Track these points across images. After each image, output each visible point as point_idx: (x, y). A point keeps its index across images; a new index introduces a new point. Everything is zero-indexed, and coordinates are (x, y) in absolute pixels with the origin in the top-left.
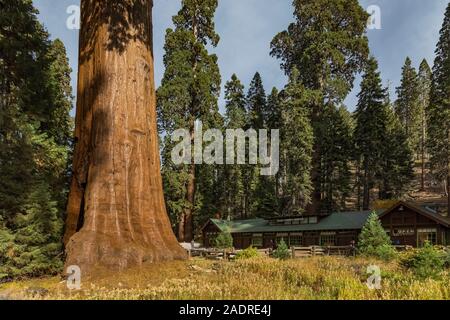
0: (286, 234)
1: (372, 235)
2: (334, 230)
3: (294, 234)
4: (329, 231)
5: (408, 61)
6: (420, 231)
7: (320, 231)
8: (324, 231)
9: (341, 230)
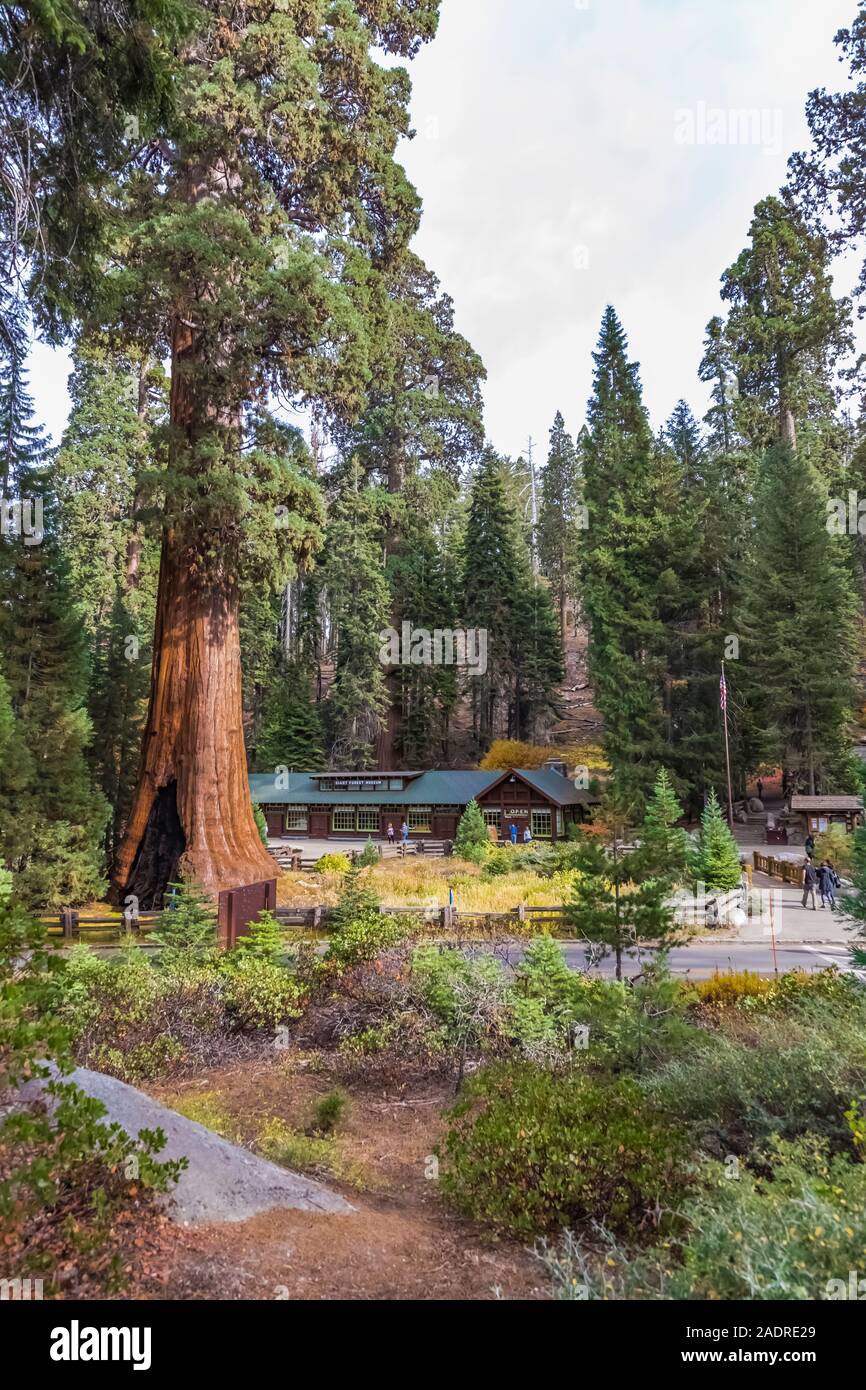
0: (351, 810)
1: (470, 829)
2: (429, 805)
3: (363, 809)
4: (422, 805)
5: (559, 420)
6: (534, 811)
7: (407, 806)
8: (415, 805)
9: (439, 806)
